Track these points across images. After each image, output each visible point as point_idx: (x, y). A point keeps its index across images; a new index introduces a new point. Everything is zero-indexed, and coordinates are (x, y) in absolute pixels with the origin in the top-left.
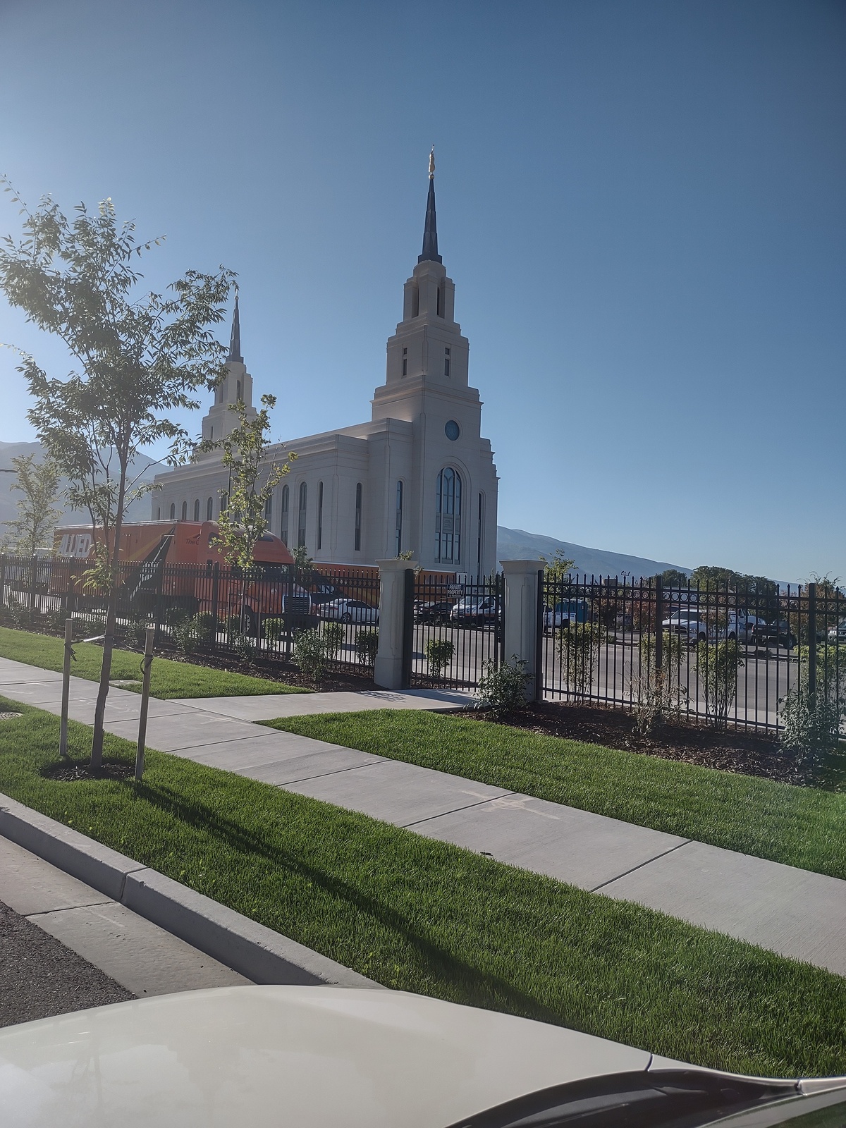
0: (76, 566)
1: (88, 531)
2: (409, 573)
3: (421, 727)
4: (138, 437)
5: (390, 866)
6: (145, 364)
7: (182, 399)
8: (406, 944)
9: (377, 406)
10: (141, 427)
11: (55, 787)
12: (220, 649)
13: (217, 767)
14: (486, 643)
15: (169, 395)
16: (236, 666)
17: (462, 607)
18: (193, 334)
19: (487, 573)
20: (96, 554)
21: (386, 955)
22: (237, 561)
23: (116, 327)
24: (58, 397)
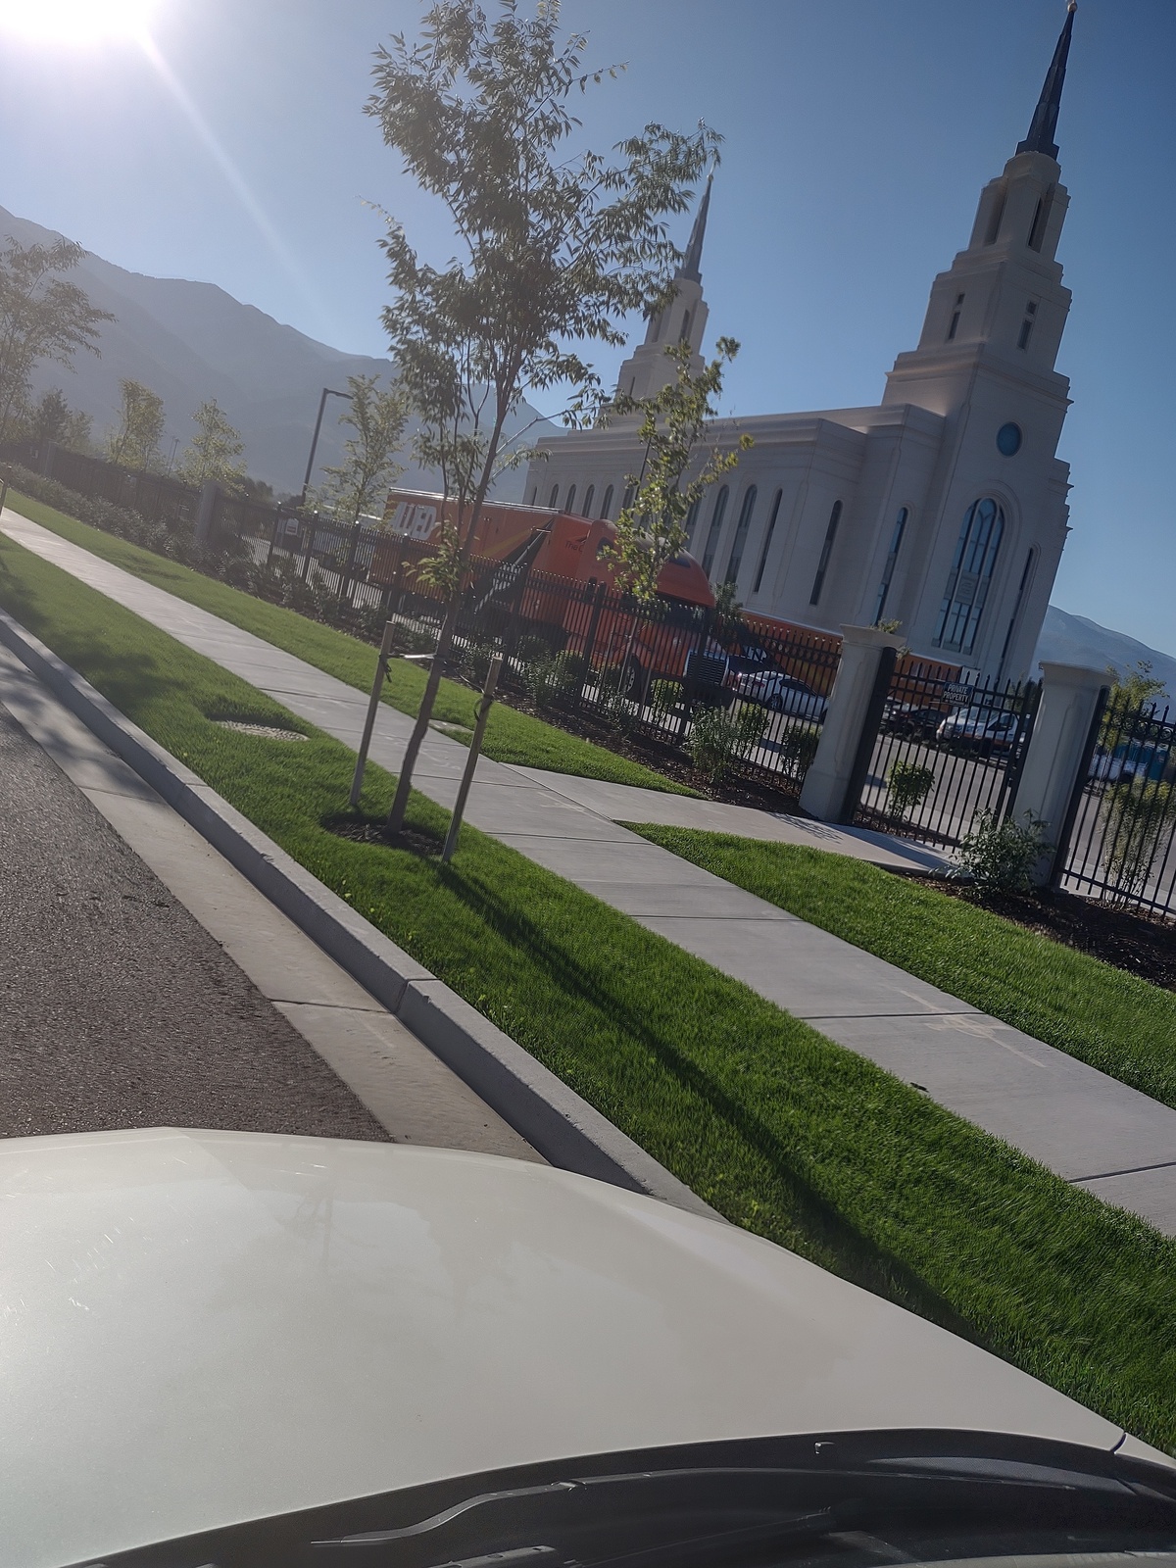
0: (412, 550)
1: (434, 502)
2: (888, 654)
3: (856, 884)
4: (529, 374)
5: (772, 1067)
6: (558, 264)
7: (602, 327)
8: (774, 1178)
9: (894, 383)
10: (536, 361)
11: (336, 844)
12: (586, 708)
13: (553, 870)
14: (987, 784)
15: (585, 318)
16: (603, 738)
17: (961, 721)
18: (638, 227)
19: (1013, 675)
20: (443, 537)
21: (743, 1184)
22: (632, 586)
23: (527, 199)
24: (427, 294)
